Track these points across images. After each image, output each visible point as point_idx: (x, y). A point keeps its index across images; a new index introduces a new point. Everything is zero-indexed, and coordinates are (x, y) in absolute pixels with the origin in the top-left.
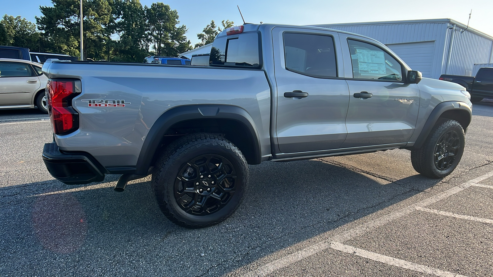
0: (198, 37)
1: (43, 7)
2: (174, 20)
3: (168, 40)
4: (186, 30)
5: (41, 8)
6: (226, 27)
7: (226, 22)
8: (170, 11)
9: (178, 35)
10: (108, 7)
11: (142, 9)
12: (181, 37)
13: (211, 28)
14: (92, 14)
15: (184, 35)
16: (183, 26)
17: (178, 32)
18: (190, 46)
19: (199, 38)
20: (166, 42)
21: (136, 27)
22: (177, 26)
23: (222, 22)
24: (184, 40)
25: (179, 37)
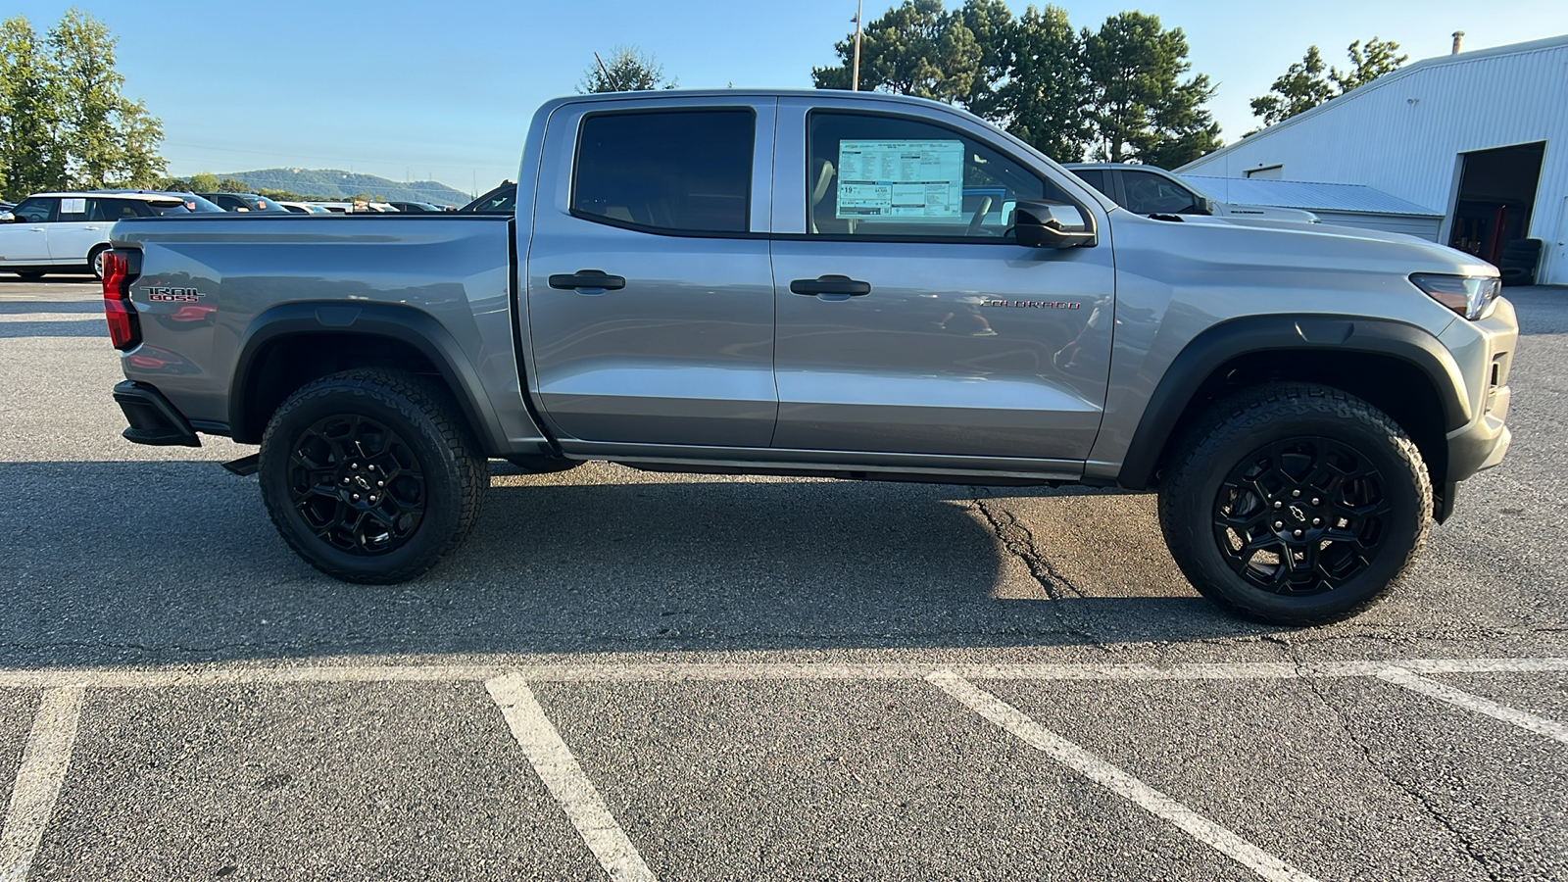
0: (1255, 109)
1: (819, 70)
2: (1170, 61)
3: (1141, 128)
4: (1209, 89)
5: (815, 72)
6: (1362, 65)
7: (1367, 46)
8: (1159, 34)
9: (1178, 108)
10: (973, 47)
11: (1070, 41)
12: (1187, 115)
13: (1305, 73)
14: (926, 73)
15: (1201, 107)
16: (1197, 79)
17: (1179, 98)
18: (1214, 141)
19: (1256, 114)
20: (1135, 135)
21: (1046, 96)
22: (1181, 80)
23: (1350, 49)
24: (1201, 122)
25: (1181, 115)
